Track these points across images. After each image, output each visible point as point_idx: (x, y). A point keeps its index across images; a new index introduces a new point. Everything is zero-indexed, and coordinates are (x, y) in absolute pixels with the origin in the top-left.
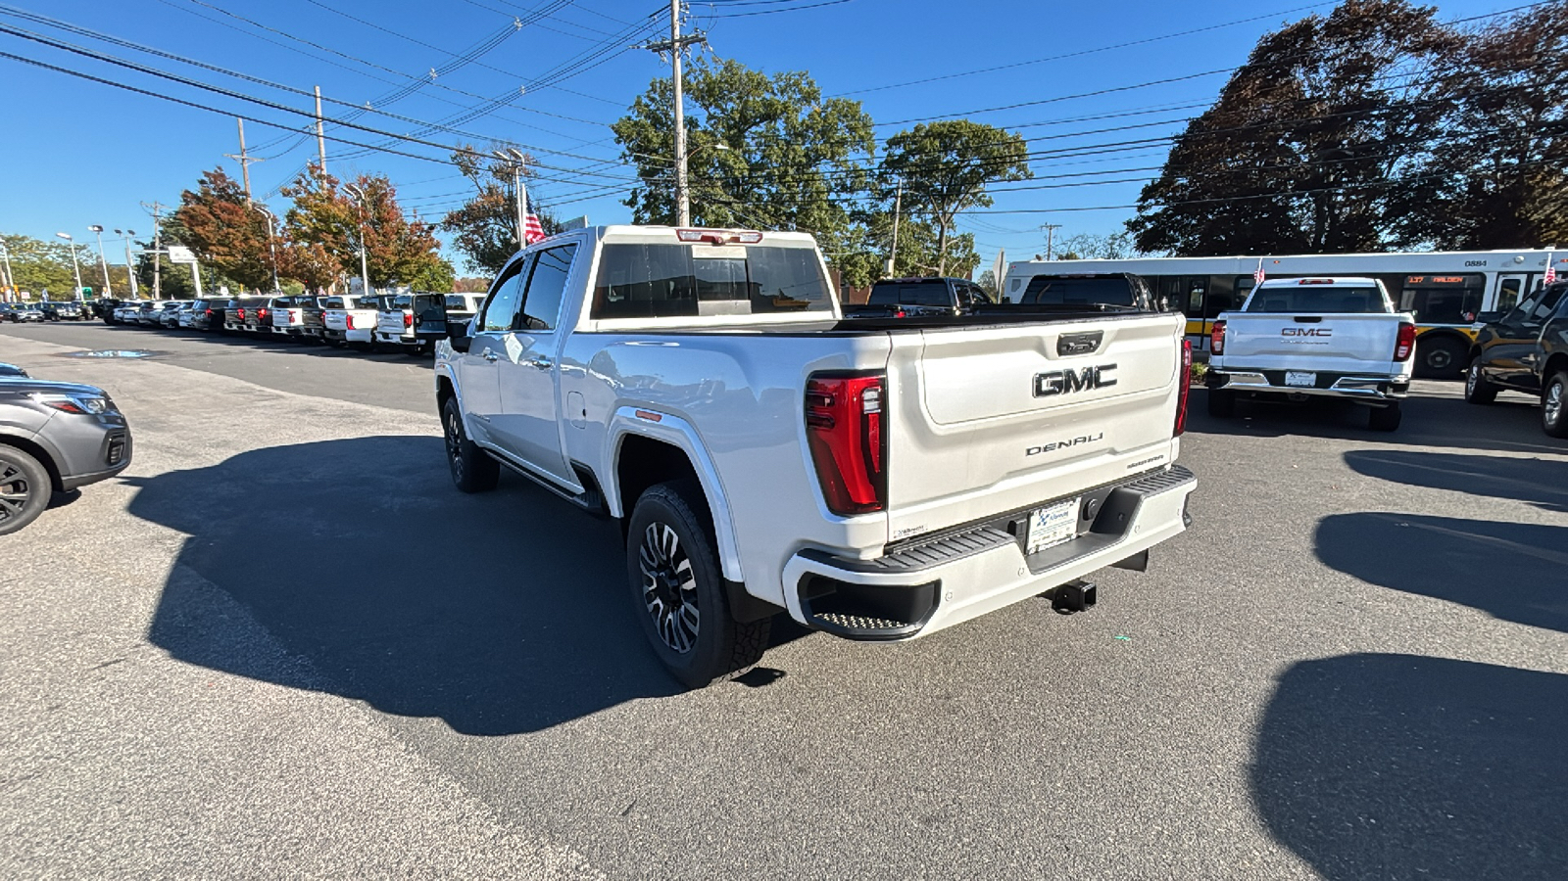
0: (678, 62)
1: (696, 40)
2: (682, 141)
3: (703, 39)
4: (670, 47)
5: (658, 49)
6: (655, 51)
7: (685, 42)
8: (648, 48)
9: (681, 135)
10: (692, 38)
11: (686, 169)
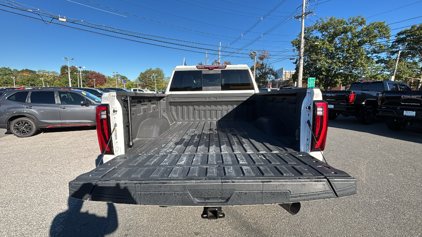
0: (304, 20)
1: (309, 13)
2: (302, 43)
3: (312, 12)
4: (301, 16)
5: (298, 18)
6: (297, 19)
7: (306, 14)
8: (295, 18)
9: (303, 41)
10: (308, 12)
11: (303, 51)
